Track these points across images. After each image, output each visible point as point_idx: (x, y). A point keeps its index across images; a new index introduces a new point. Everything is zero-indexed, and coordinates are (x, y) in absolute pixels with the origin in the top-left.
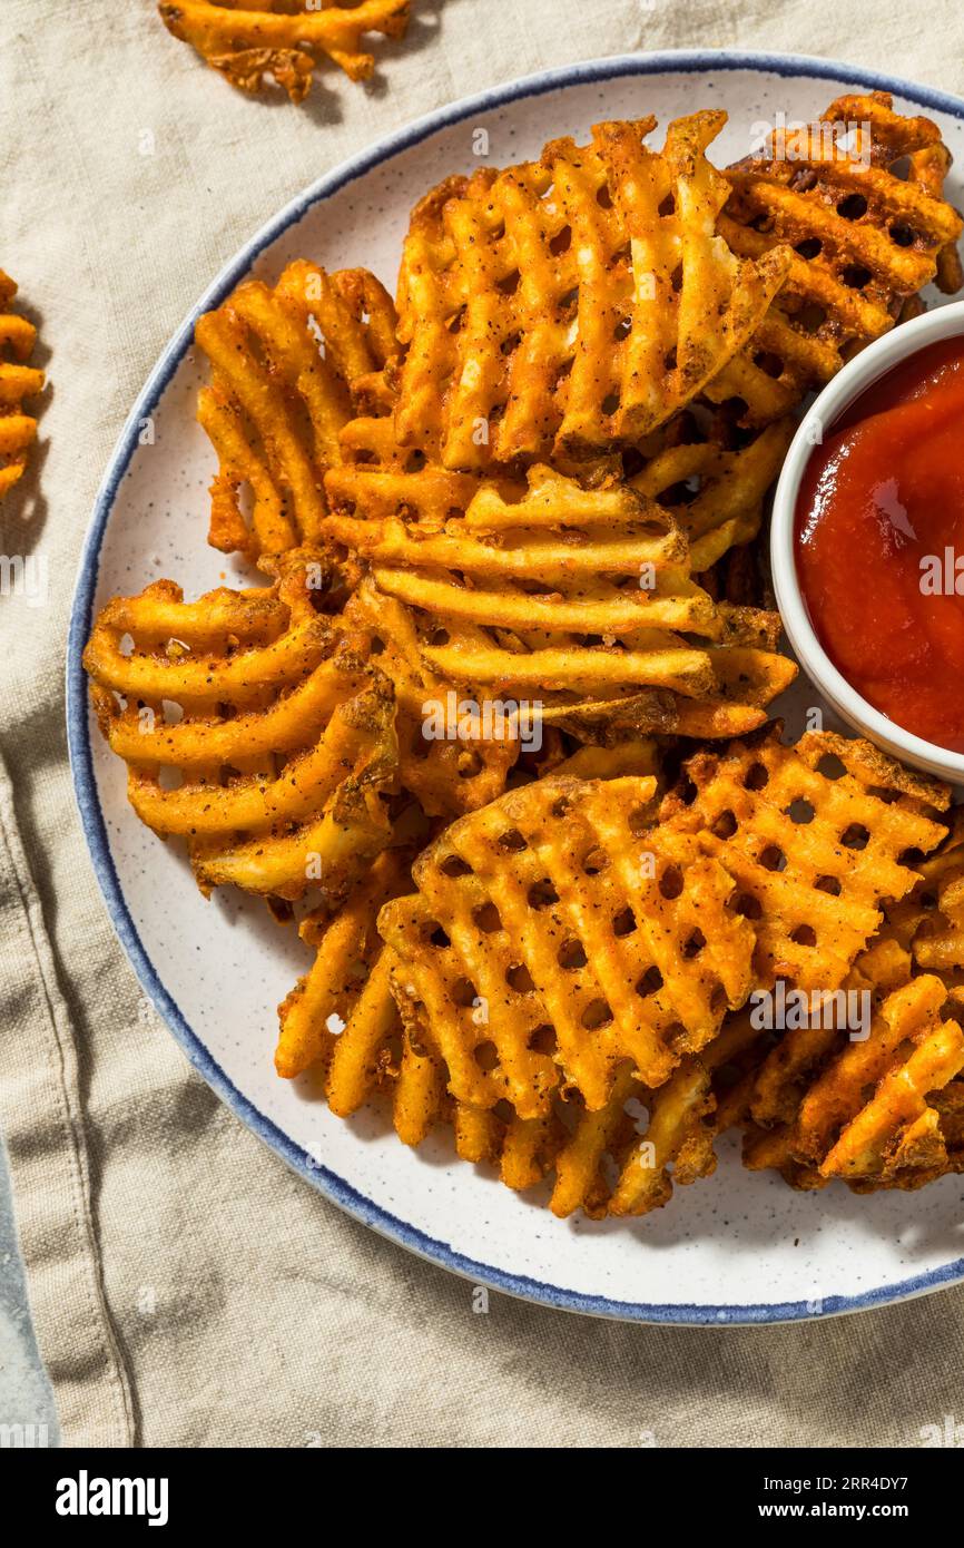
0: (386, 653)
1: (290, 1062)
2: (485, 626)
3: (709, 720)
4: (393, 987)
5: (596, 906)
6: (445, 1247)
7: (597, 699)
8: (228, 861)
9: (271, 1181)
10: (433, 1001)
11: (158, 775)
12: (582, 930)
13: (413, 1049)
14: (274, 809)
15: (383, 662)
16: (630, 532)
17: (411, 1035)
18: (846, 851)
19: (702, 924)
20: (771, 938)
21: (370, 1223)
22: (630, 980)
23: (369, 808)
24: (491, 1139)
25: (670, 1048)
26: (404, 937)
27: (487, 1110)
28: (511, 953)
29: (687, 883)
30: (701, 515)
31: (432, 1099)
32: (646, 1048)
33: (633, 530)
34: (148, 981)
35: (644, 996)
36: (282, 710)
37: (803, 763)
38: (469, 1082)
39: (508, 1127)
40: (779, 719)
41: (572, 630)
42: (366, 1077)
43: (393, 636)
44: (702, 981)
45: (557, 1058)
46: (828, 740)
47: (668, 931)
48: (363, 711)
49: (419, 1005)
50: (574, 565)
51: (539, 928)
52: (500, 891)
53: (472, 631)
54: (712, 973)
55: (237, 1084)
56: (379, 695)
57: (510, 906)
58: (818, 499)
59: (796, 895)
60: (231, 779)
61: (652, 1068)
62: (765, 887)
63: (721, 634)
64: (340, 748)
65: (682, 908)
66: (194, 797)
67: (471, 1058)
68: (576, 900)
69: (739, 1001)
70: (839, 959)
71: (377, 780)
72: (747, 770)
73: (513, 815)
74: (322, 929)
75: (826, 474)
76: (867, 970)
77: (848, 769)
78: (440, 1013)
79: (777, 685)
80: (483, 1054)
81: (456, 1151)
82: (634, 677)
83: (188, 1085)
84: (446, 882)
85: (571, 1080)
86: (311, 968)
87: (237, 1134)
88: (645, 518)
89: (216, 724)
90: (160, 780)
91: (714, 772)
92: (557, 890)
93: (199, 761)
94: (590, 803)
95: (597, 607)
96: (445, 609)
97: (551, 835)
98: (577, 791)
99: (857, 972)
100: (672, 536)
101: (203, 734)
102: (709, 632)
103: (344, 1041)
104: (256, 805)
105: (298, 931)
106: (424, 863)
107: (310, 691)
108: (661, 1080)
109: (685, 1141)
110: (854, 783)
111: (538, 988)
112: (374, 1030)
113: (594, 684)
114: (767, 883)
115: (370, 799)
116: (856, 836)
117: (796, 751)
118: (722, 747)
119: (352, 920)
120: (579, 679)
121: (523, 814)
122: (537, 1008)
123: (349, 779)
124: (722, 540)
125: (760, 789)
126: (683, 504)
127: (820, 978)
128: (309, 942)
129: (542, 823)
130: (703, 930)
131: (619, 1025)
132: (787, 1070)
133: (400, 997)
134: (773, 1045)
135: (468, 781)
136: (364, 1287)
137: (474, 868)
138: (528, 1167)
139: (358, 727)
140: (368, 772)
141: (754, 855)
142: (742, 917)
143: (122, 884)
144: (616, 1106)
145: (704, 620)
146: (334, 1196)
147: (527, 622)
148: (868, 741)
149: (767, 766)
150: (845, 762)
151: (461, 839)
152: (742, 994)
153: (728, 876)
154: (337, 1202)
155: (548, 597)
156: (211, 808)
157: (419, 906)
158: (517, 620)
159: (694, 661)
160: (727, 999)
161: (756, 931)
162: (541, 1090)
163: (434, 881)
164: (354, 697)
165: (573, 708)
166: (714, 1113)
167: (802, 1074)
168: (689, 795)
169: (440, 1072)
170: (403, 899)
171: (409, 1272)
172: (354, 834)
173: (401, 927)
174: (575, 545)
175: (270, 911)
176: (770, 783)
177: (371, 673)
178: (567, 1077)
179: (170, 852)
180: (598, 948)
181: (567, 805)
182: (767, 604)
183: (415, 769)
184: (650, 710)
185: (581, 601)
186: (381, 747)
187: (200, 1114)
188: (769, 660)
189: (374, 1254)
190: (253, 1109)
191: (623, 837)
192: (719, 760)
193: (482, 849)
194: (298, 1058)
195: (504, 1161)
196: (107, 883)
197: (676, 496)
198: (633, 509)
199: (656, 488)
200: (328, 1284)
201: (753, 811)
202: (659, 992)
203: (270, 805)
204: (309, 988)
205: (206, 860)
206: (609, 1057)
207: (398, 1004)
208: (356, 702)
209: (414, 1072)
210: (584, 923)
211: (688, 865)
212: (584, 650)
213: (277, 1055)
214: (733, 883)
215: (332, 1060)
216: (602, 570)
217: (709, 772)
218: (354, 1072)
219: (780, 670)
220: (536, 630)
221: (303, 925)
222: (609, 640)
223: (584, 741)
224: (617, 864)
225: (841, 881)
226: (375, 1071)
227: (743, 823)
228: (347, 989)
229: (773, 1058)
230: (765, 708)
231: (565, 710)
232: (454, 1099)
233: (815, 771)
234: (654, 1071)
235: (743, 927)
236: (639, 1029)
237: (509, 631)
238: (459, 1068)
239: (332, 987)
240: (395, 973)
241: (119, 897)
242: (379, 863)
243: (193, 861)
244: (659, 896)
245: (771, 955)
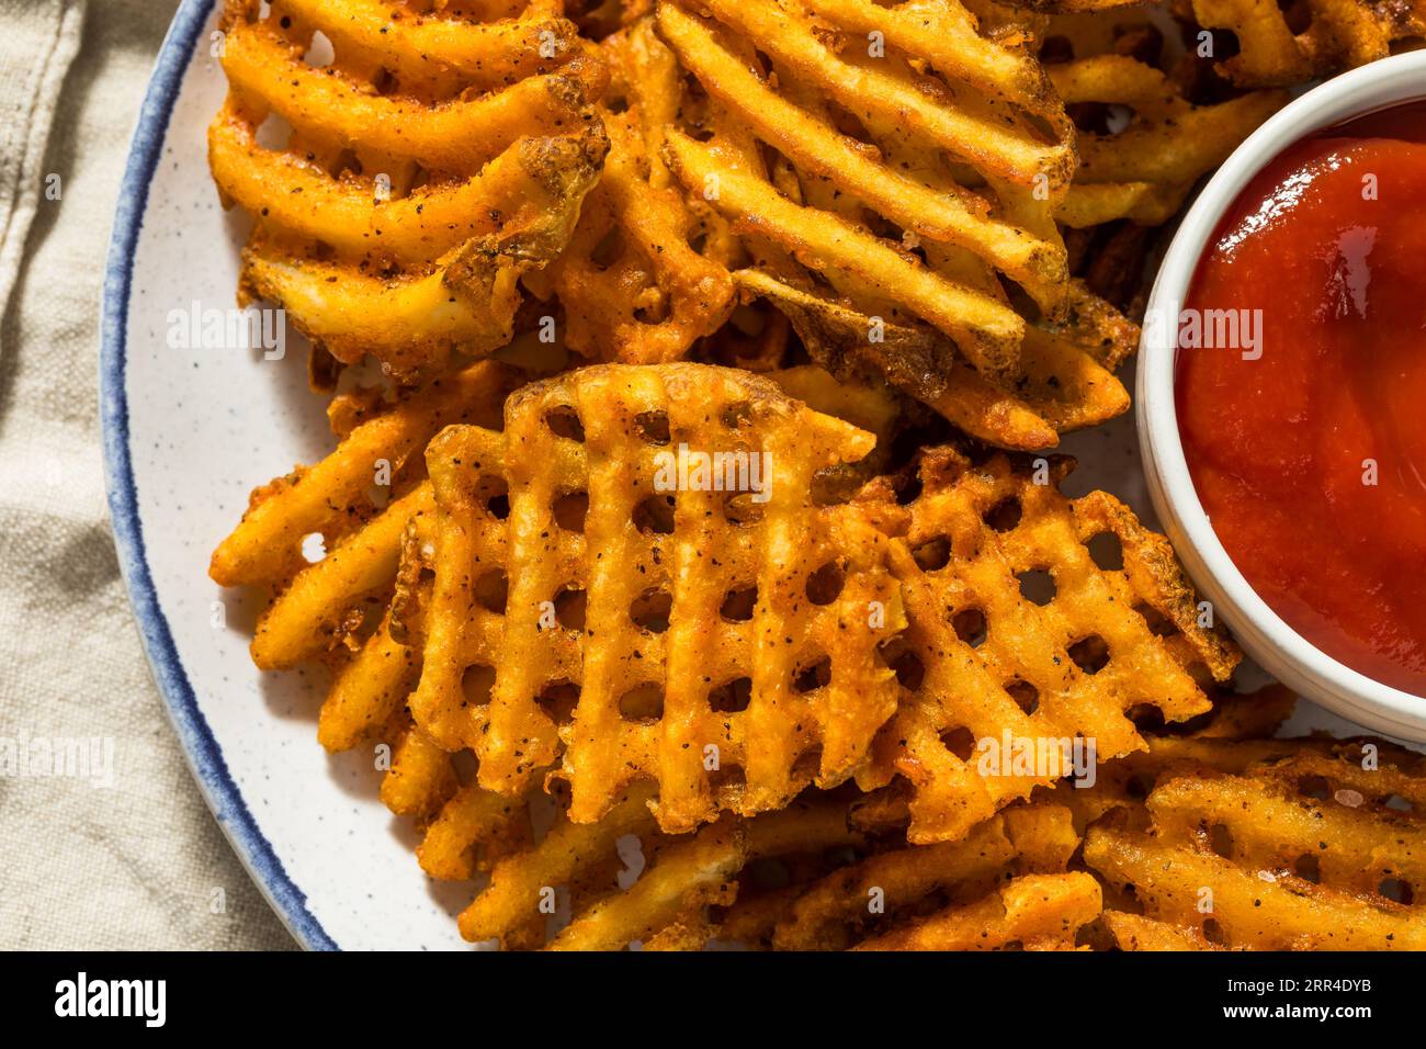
0: (623, 116)
1: (231, 564)
2: (764, 143)
3: (982, 411)
4: (408, 533)
5: (714, 562)
6: (300, 898)
7: (855, 307)
8: (289, 271)
9: (134, 704)
10: (448, 576)
11: (261, 121)
12: (680, 583)
13: (392, 626)
14: (379, 232)
15: (615, 127)
16: (1009, 120)
17: (397, 605)
18: (1068, 663)
19: (837, 652)
20: (915, 721)
21: (221, 817)
22: (708, 680)
23: (495, 290)
24: (431, 794)
25: (713, 793)
26: (455, 476)
27: (445, 753)
28: (578, 569)
29: (846, 593)
30: (1108, 157)
31: (384, 704)
32: (682, 776)
33: (1015, 119)
34: (109, 369)
35: (714, 709)
36: (453, 112)
37: (1072, 526)
38: (437, 703)
39: (460, 790)
40: (1072, 458)
41: (871, 204)
42: (316, 634)
43: (644, 105)
44: (799, 728)
45: (566, 732)
46: (1120, 514)
47: (789, 641)
48: (552, 159)
49: (427, 576)
50: (917, 121)
51: (629, 553)
52: (604, 480)
53: (744, 141)
54: (816, 723)
55: (150, 556)
56: (583, 151)
57: (607, 505)
58: (1267, 204)
59: (976, 685)
60: (347, 170)
61: (677, 808)
62: (941, 654)
63: (1055, 308)
64: (499, 192)
65: (821, 623)
66: (290, 170)
67: (457, 675)
68: (693, 540)
69: (831, 778)
70: (986, 793)
71: (523, 257)
72: (997, 499)
73: (671, 390)
74: (360, 418)
75: (1294, 179)
76: (1015, 828)
77: (1126, 563)
78: (447, 596)
79: (1090, 413)
80: (474, 679)
81: (379, 788)
82: (916, 304)
83: (94, 530)
84: (543, 434)
85: (567, 769)
86: (321, 459)
87: (124, 625)
88: (1036, 109)
89: (364, 93)
90: (260, 130)
91: (955, 479)
92: (677, 517)
93: (319, 128)
94: (778, 425)
95: (918, 190)
96: (725, 94)
97: (705, 442)
98: (769, 402)
99: (1000, 824)
100: (1060, 151)
101: (341, 96)
102: (1043, 297)
103: (313, 574)
104: (359, 217)
105: (328, 404)
106: (528, 395)
107: (501, 103)
108: (681, 827)
109: (671, 923)
110: (1123, 586)
111: (587, 628)
112: (357, 579)
113: (862, 287)
114: (947, 650)
115: (504, 278)
116: (1090, 653)
117: (1071, 508)
118: (982, 454)
119: (402, 425)
120: (847, 268)
121: (684, 396)
122: (572, 655)
123: (489, 237)
124: (1117, 201)
125: (1001, 531)
126: (1093, 132)
127: (950, 804)
128: (336, 426)
129: (702, 421)
130: (835, 661)
131: (665, 729)
132: (847, 902)
133: (409, 550)
134: (845, 863)
135: (639, 326)
136: (177, 898)
137: (588, 433)
138: (458, 853)
139: (535, 175)
140: (518, 240)
141: (950, 608)
142: (893, 673)
143: (143, 234)
144: (608, 832)
145: (1043, 277)
146: (196, 760)
147: (818, 163)
148: (1169, 543)
149: (1025, 505)
150: (1126, 552)
151: (590, 390)
152: (839, 771)
153: (903, 612)
154: (195, 769)
155: (861, 146)
156: (302, 193)
157: (495, 448)
158: (808, 154)
159: (1003, 322)
160: (818, 768)
161: (901, 702)
162: (523, 761)
163: (528, 425)
164: (551, 137)
165: (820, 302)
166: (726, 909)
167: (864, 920)
168: (908, 493)
169: (410, 676)
170: (478, 430)
171: (243, 908)
172: (459, 311)
173: (457, 462)
174: (931, 98)
175: (308, 367)
176: (1017, 531)
177: (588, 118)
178: (565, 763)
179: (226, 230)
180: (689, 617)
181: (746, 416)
182: (1132, 312)
183: (581, 277)
184: (916, 357)
185: (902, 174)
186: (551, 217)
187: (91, 576)
188: (1097, 374)
189: (212, 863)
190: (154, 598)
191: (795, 491)
192: (968, 469)
193: (609, 414)
194: (246, 564)
195: (431, 831)
196: (124, 222)
197: (1091, 117)
198: (1029, 89)
199: (1070, 93)
200: (135, 872)
201: (977, 553)
202: (737, 714)
203: (377, 225)
204: (304, 483)
205: (264, 257)
206: (630, 764)
207: (403, 558)
208: (549, 144)
209: (379, 657)
210: (689, 576)
211: (858, 570)
212: (871, 238)
213: (221, 546)
214: (903, 624)
215: (285, 590)
216: (948, 146)
217: (948, 476)
218: (304, 618)
219: (1107, 394)
220: (825, 179)
221: (340, 400)
222: (911, 241)
223: (810, 353)
224: (769, 521)
225: (1042, 698)
226: (331, 632)
227: (957, 562)
228: (351, 510)
229: (837, 878)
230: (1062, 434)
231: (808, 299)
232: (412, 721)
233: (1082, 543)
234: (677, 809)
235: (886, 687)
236: (686, 746)
237: (791, 167)
238: (435, 679)
239: (332, 497)
240: (419, 519)
241: (130, 247)
242: (474, 371)
243: (246, 251)
244: (801, 591)
245: (904, 742)
